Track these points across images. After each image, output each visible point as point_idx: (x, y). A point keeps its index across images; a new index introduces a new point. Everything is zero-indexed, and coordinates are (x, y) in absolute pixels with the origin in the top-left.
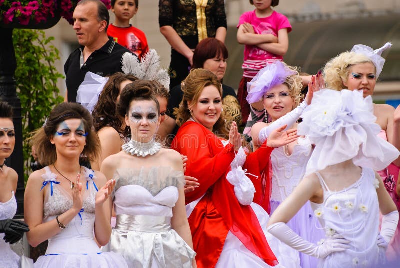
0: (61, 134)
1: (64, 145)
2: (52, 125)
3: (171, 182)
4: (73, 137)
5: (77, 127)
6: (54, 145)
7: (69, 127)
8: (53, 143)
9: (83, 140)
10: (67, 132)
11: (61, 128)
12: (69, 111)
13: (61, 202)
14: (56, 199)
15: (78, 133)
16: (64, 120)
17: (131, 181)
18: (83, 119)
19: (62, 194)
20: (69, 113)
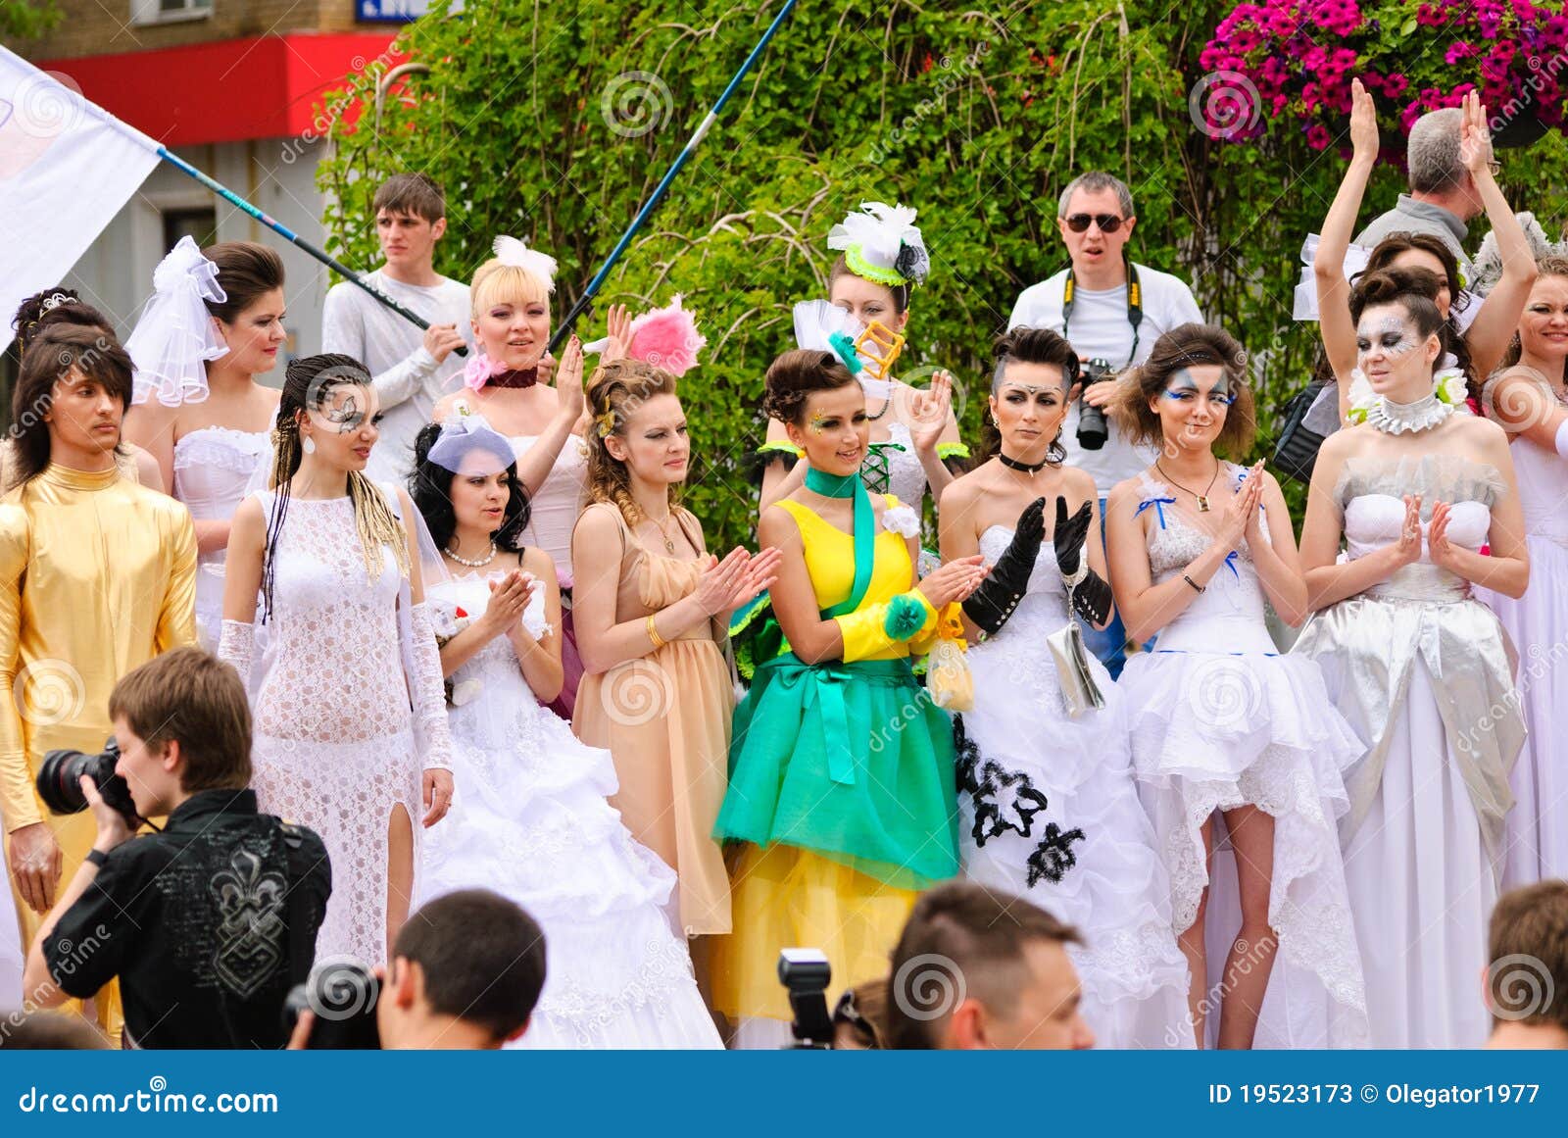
0: (1176, 396)
1: (1182, 419)
2: (1158, 373)
3: (1468, 491)
4: (1201, 406)
5: (1212, 384)
6: (1158, 416)
7: (1197, 382)
8: (1155, 410)
9: (1221, 411)
10: (1188, 394)
11: (1178, 383)
12: (1199, 346)
13: (1184, 540)
14: (1173, 534)
15: (1212, 395)
16: (1186, 366)
17: (1375, 487)
18: (1227, 366)
19: (1183, 523)
20: (1199, 352)
